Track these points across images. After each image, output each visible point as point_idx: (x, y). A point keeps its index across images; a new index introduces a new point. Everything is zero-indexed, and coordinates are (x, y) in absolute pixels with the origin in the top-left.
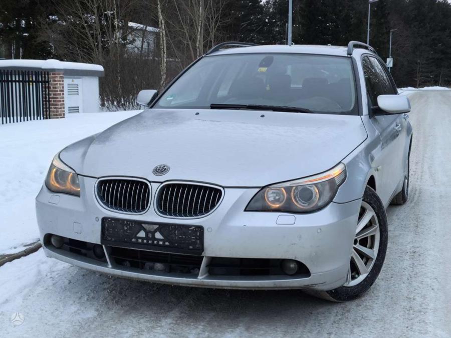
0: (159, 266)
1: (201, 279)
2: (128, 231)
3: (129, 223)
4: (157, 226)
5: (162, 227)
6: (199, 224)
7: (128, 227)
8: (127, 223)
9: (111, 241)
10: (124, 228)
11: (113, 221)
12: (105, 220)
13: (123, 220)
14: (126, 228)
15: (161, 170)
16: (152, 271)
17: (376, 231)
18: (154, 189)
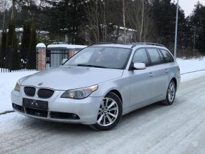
0: (39, 114)
1: (49, 118)
4: (36, 101)
5: (38, 101)
6: (47, 101)
12: (24, 99)
15: (40, 84)
16: (37, 115)
17: (117, 109)
18: (37, 90)
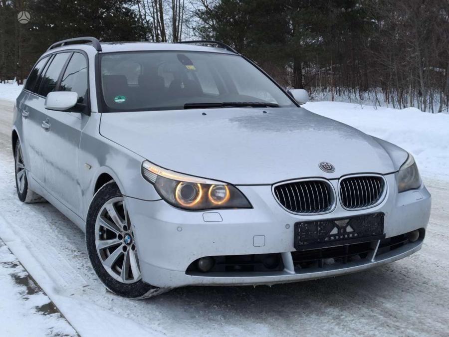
2: (322, 232)
3: (322, 223)
4: (348, 220)
5: (352, 220)
6: (379, 211)
7: (322, 227)
8: (320, 223)
9: (304, 245)
10: (318, 229)
11: (306, 225)
13: (316, 222)
14: (319, 229)
